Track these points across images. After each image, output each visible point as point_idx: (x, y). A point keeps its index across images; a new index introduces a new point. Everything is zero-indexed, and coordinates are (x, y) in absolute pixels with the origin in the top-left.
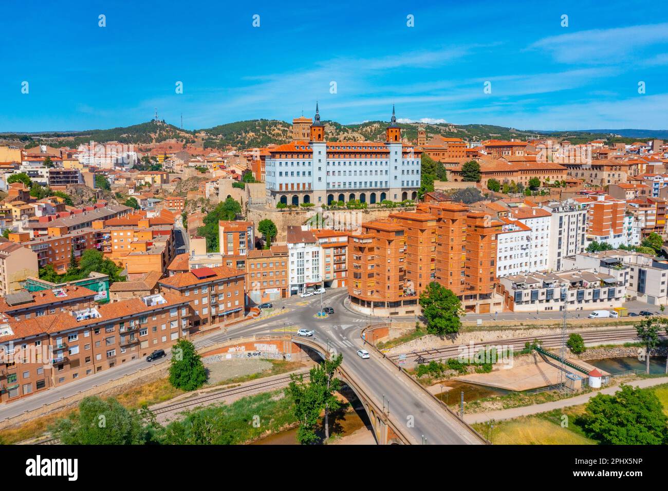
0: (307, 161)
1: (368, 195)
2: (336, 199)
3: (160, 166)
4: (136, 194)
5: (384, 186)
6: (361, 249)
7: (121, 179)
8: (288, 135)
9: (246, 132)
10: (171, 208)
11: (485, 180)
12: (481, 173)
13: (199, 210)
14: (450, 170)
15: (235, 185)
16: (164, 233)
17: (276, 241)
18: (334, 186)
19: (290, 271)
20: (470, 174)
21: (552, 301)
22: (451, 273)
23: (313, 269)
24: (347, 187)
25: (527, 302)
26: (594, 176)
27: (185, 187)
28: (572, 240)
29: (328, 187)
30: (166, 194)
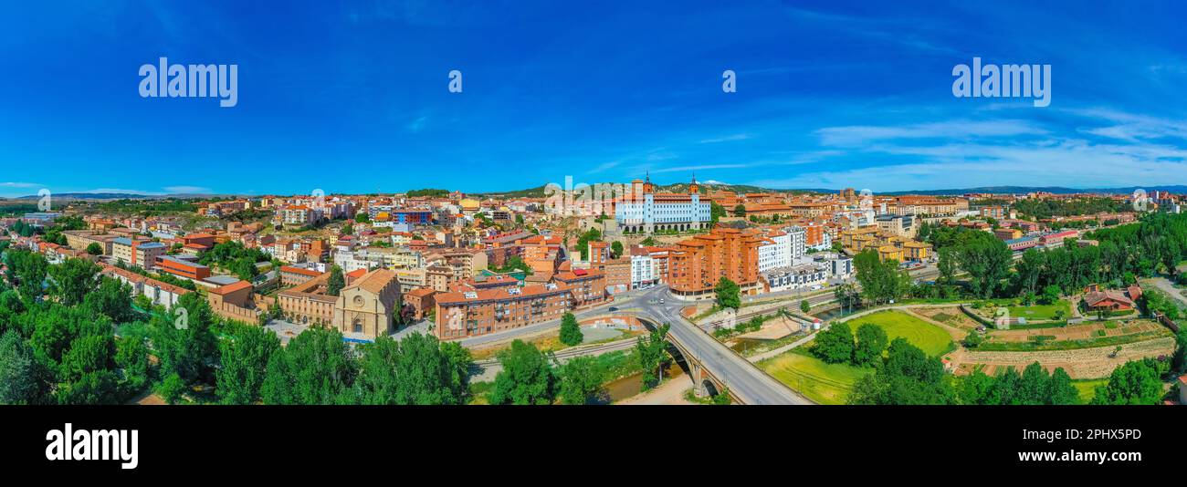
0: (641, 205)
1: (679, 225)
2: (659, 229)
5: (689, 221)
6: (677, 258)
11: (748, 216)
12: (746, 212)
13: (574, 236)
14: (728, 210)
15: (596, 221)
16: (555, 248)
17: (623, 254)
18: (658, 221)
19: (632, 273)
20: (739, 213)
22: (733, 271)
23: (646, 272)
24: (666, 221)
25: (776, 286)
26: (806, 212)
28: (798, 248)
29: (654, 221)
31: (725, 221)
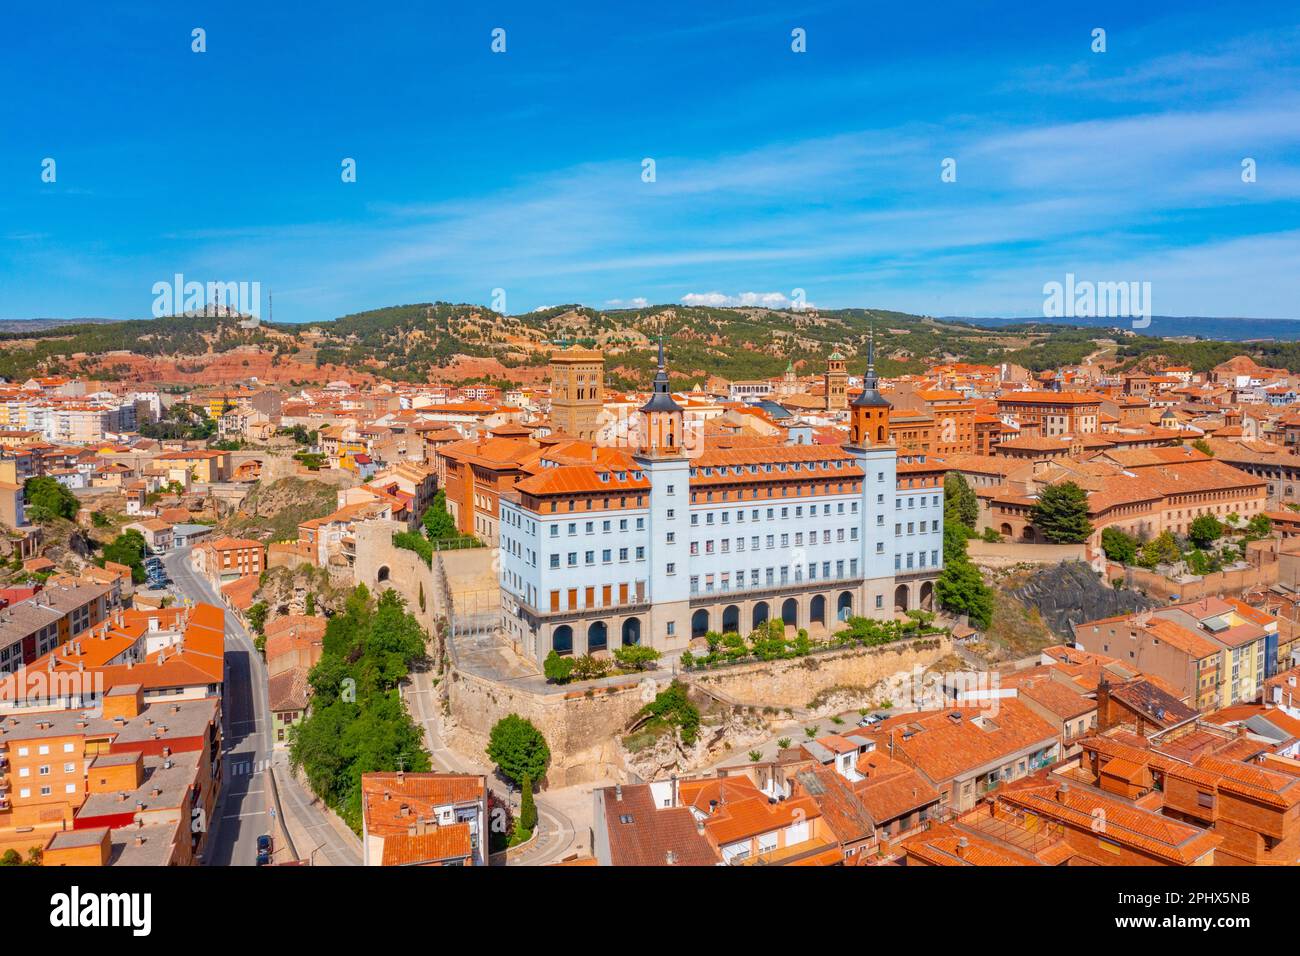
0: (631, 515)
1: (804, 603)
2: (715, 624)
3: (213, 426)
4: (145, 513)
5: (847, 575)
7: (110, 476)
8: (493, 334)
9: (407, 329)
10: (227, 571)
11: (1095, 535)
12: (1090, 516)
13: (297, 606)
14: (987, 498)
15: (399, 540)
17: (546, 786)
18: (710, 584)
20: (1063, 521)
24: (748, 584)
27: (268, 505)
29: (694, 589)
30: (221, 511)
31: (998, 563)
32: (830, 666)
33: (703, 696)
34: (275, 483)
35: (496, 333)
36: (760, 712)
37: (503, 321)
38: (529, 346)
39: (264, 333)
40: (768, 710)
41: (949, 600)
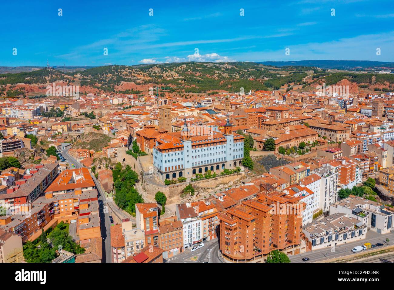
0: (180, 152)
1: (215, 166)
2: (197, 172)
3: (62, 113)
4: (53, 141)
6: (230, 229)
7: (42, 131)
9: (106, 73)
10: (81, 157)
11: (277, 148)
12: (276, 145)
13: (104, 165)
15: (127, 153)
16: (93, 199)
17: (166, 204)
18: (196, 164)
19: (184, 237)
20: (270, 146)
21: (331, 241)
22: (280, 236)
23: (197, 233)
25: (319, 244)
26: (331, 135)
27: (87, 139)
28: (331, 190)
29: (193, 165)
30: (72, 139)
31: (256, 155)
32: (220, 179)
33: (195, 186)
34: (88, 133)
35: (133, 74)
36: (206, 189)
37: (135, 71)
38: (143, 78)
39: (64, 76)
40: (208, 188)
41: (245, 164)
